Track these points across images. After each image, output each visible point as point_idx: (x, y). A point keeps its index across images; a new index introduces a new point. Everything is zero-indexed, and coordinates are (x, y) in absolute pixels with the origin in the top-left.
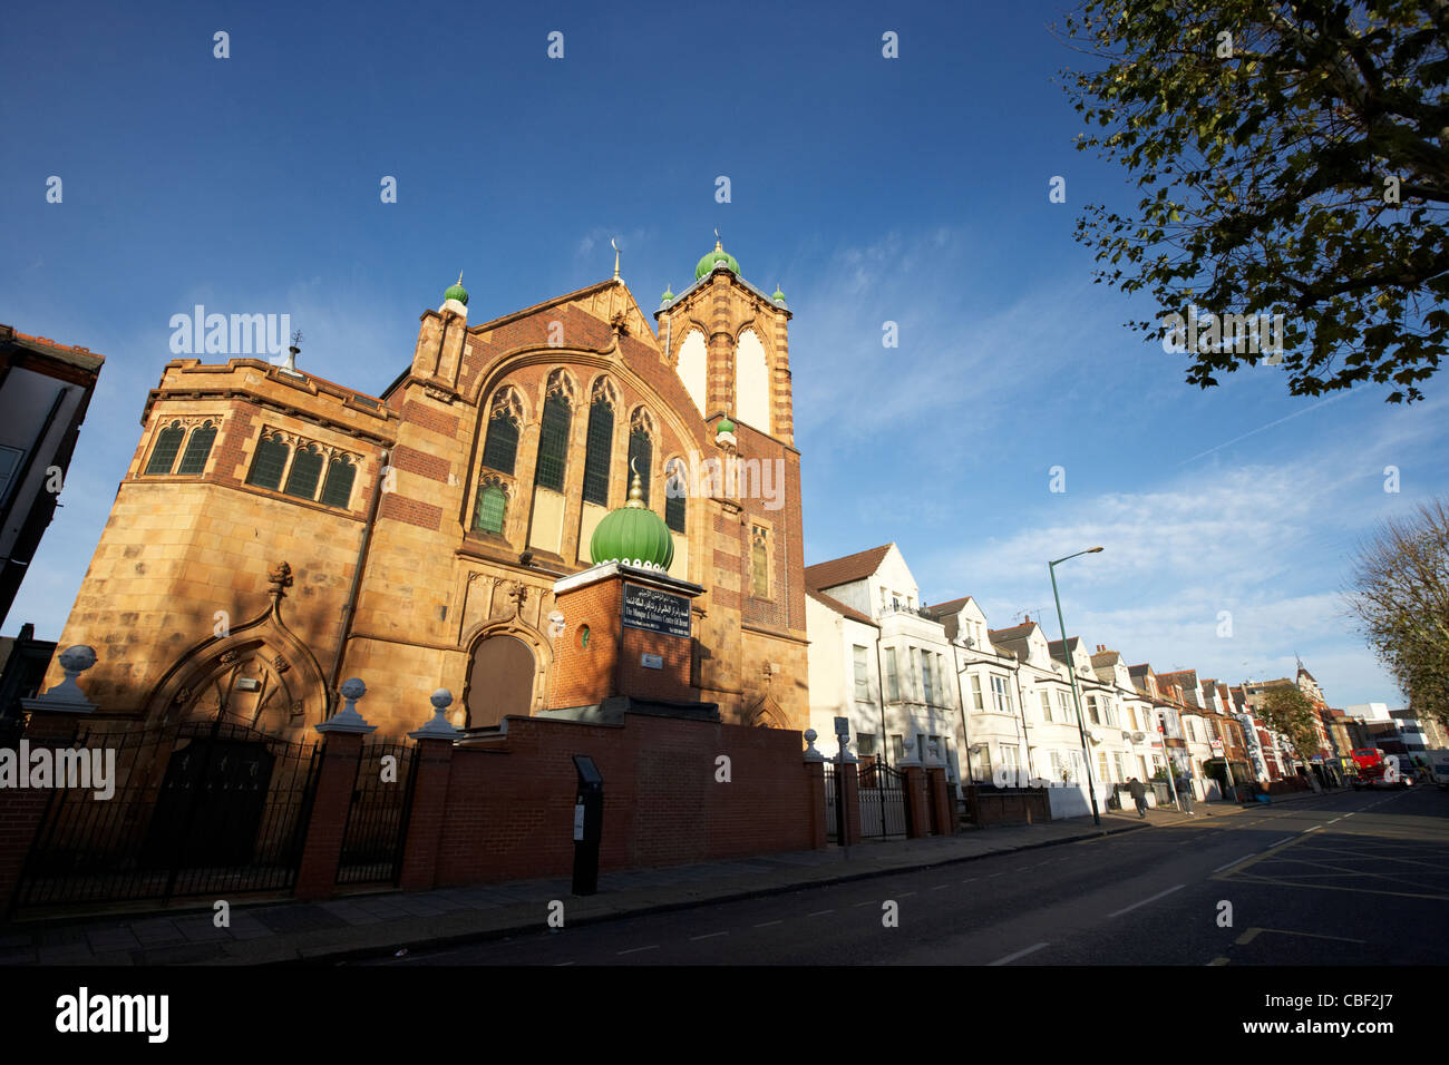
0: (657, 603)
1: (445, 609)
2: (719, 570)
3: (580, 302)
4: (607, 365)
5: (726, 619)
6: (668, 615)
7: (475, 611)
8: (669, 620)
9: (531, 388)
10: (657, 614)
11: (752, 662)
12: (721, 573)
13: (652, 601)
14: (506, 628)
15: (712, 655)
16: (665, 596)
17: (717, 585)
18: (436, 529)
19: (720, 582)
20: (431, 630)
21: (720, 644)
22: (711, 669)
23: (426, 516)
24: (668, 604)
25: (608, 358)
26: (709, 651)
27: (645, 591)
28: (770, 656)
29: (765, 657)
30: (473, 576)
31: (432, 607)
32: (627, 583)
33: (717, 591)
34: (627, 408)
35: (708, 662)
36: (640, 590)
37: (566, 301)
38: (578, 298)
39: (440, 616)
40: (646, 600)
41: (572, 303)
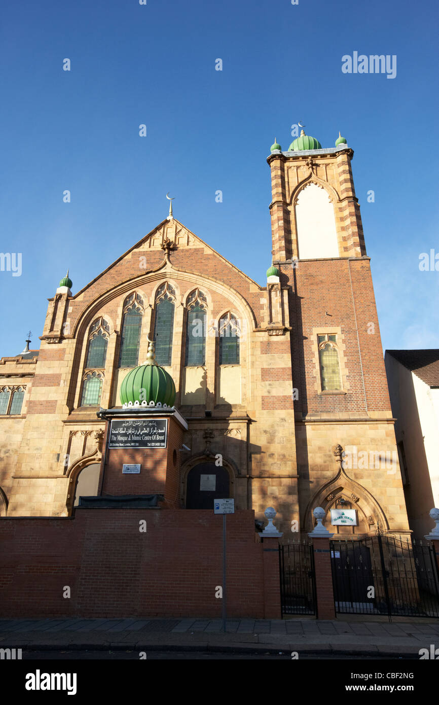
0: (137, 428)
1: (59, 455)
2: (267, 383)
3: (141, 247)
4: (164, 276)
5: (278, 420)
6: (146, 435)
7: (75, 453)
8: (147, 438)
9: (112, 313)
10: (137, 435)
11: (320, 448)
12: (270, 385)
13: (133, 427)
14: (94, 459)
15: (263, 450)
16: (144, 421)
17: (266, 394)
18: (54, 412)
19: (269, 392)
20: (51, 468)
21: (271, 441)
22: (261, 462)
23: (50, 407)
24: (146, 427)
25: (162, 271)
26: (259, 448)
27: (128, 422)
28: (342, 440)
29: (335, 442)
30: (72, 434)
31: (52, 455)
32: (113, 420)
33: (266, 400)
34: (183, 295)
35: (258, 456)
36: (123, 422)
37: (130, 251)
38: (138, 246)
39: (56, 460)
40: (128, 428)
41: (135, 250)
